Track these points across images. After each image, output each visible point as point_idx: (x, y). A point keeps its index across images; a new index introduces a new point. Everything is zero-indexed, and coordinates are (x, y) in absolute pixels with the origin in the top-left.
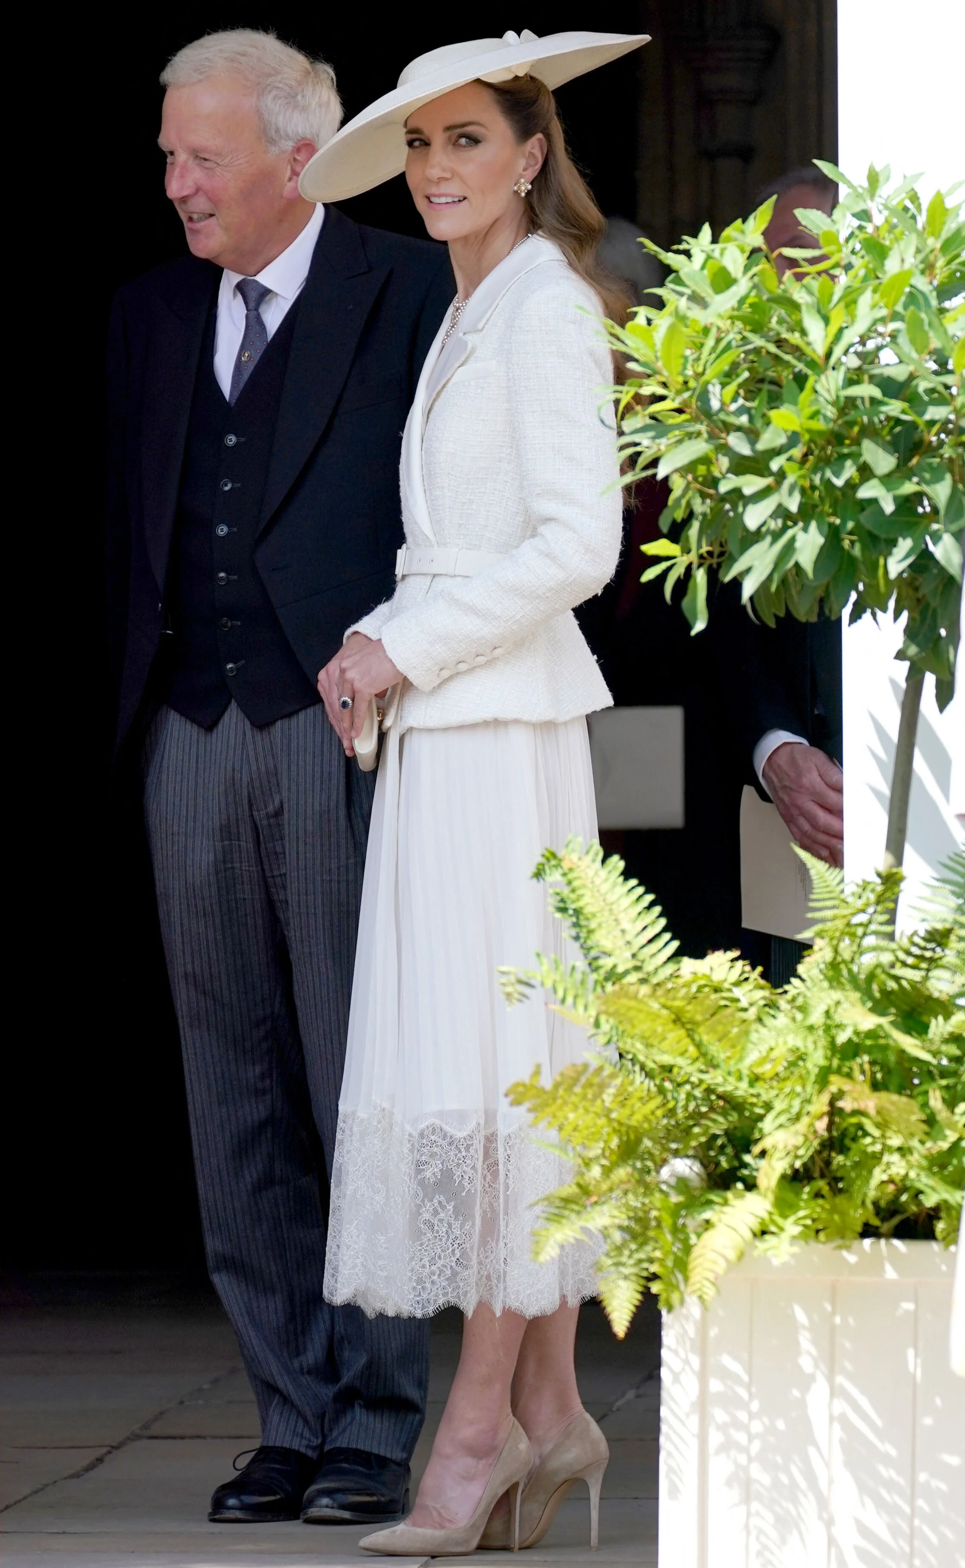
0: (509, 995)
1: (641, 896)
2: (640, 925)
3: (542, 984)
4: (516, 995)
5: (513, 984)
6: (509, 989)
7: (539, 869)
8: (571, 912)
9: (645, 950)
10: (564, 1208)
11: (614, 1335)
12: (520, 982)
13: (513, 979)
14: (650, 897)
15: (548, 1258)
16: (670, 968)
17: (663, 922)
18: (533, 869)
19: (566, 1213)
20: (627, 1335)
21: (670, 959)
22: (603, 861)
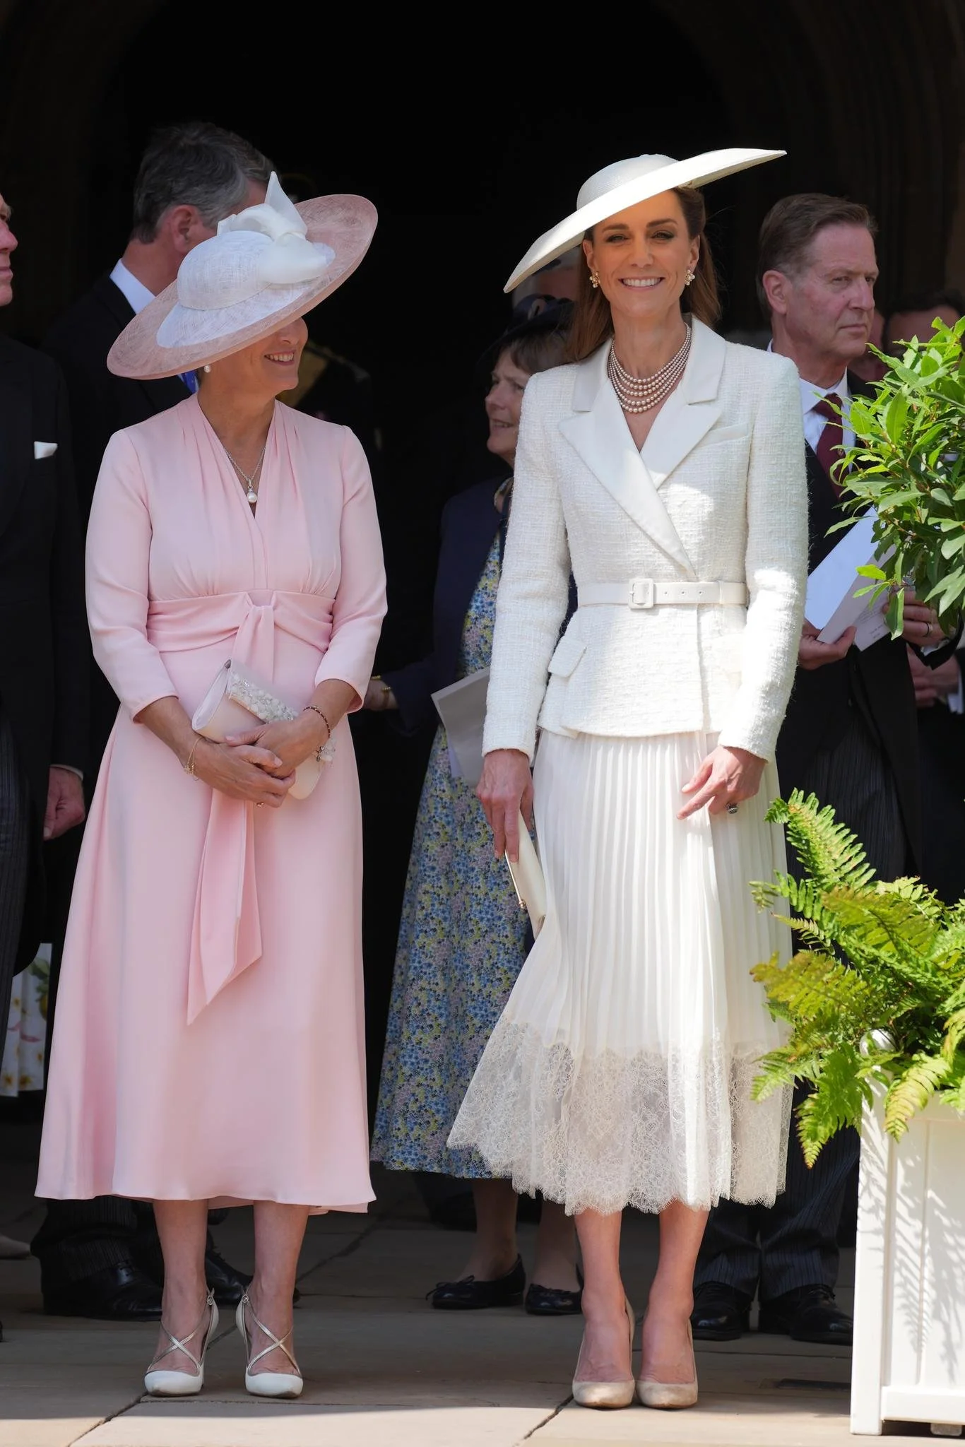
0: (759, 902)
1: (847, 835)
2: (846, 856)
3: (782, 894)
4: (763, 902)
5: (761, 895)
6: (759, 898)
7: (771, 814)
8: (804, 842)
9: (851, 875)
10: (781, 1061)
11: (805, 1165)
12: (765, 892)
13: (760, 890)
14: (854, 836)
15: (764, 1097)
16: (869, 890)
17: (864, 855)
18: (767, 814)
19: (782, 1065)
20: (814, 1165)
21: (869, 882)
22: (819, 810)
